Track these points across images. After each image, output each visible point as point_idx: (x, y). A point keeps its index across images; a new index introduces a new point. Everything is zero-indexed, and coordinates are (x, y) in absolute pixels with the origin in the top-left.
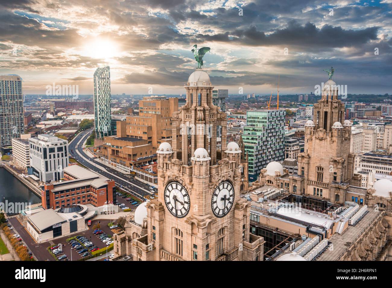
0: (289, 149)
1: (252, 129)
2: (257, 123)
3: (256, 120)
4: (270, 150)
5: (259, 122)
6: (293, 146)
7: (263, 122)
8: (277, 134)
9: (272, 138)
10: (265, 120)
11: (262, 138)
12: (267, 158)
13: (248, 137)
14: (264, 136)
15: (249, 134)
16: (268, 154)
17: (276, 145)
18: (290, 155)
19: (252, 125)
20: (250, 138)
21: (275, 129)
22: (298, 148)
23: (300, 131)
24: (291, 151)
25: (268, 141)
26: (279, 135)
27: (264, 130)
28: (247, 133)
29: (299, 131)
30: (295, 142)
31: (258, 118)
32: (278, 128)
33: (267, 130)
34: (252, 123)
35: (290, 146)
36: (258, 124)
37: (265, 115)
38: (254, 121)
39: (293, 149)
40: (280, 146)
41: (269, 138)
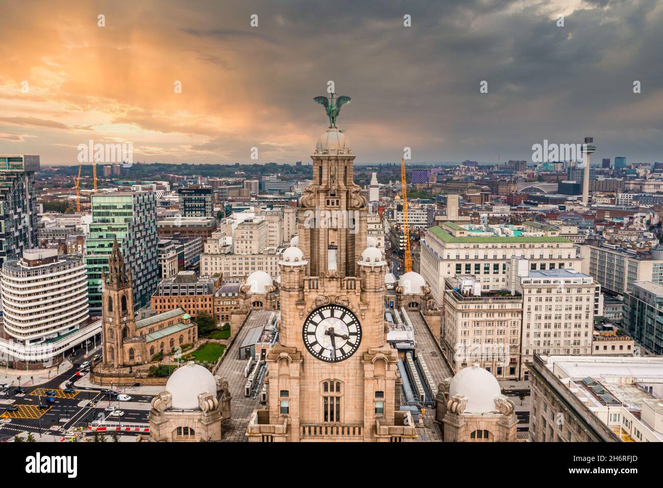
0: (163, 257)
1: (107, 228)
2: (112, 217)
3: (111, 211)
4: (139, 262)
5: (117, 214)
6: (168, 251)
7: (125, 214)
8: (147, 233)
9: (142, 241)
10: (129, 211)
11: (128, 242)
12: (136, 276)
13: (102, 243)
14: (130, 239)
15: (101, 237)
16: (137, 269)
17: (148, 251)
18: (165, 266)
19: (103, 221)
20: (106, 244)
21: (144, 224)
22: (175, 254)
23: (163, 227)
24: (166, 261)
25: (136, 247)
26: (150, 235)
27: (130, 228)
28: (97, 236)
29: (161, 226)
30: (169, 244)
31: (115, 207)
32: (148, 222)
33: (133, 227)
34: (103, 217)
35: (163, 252)
36: (116, 218)
37: (128, 201)
38: (108, 214)
39: (168, 257)
40: (153, 253)
41: (138, 241)
